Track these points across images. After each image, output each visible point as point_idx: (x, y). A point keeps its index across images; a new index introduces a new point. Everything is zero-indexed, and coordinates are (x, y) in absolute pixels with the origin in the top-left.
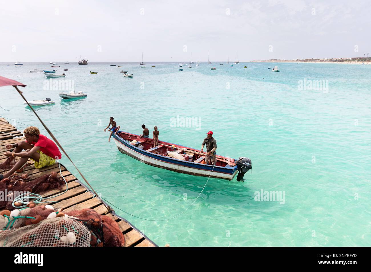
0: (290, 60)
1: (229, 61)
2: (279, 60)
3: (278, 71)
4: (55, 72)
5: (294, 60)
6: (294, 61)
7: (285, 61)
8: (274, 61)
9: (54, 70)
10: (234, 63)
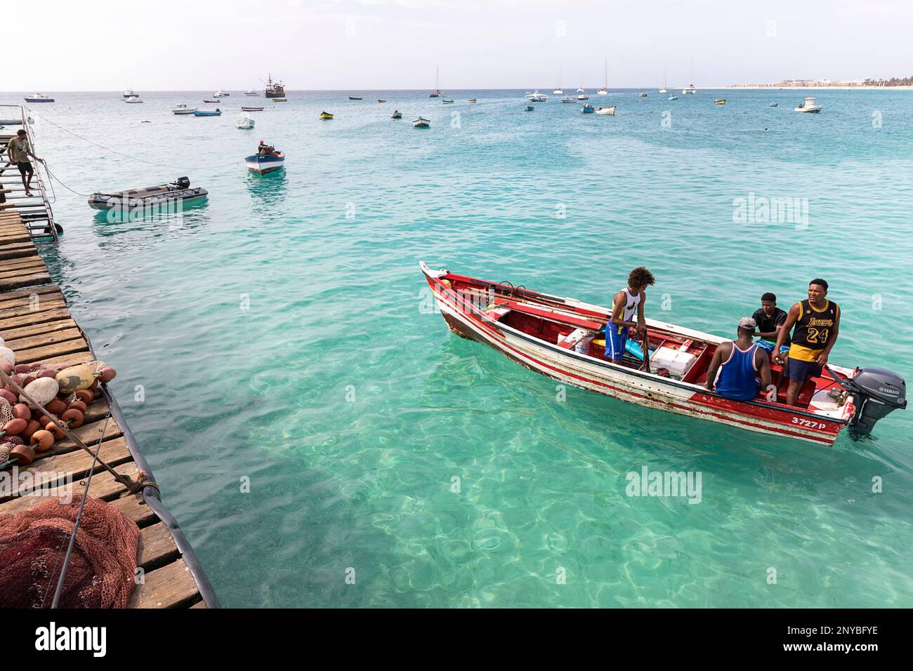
0: (843, 82)
1: (669, 87)
2: (810, 83)
3: (817, 111)
4: (219, 115)
5: (854, 81)
6: (855, 85)
7: (830, 85)
8: (797, 86)
9: (218, 110)
10: (682, 90)
